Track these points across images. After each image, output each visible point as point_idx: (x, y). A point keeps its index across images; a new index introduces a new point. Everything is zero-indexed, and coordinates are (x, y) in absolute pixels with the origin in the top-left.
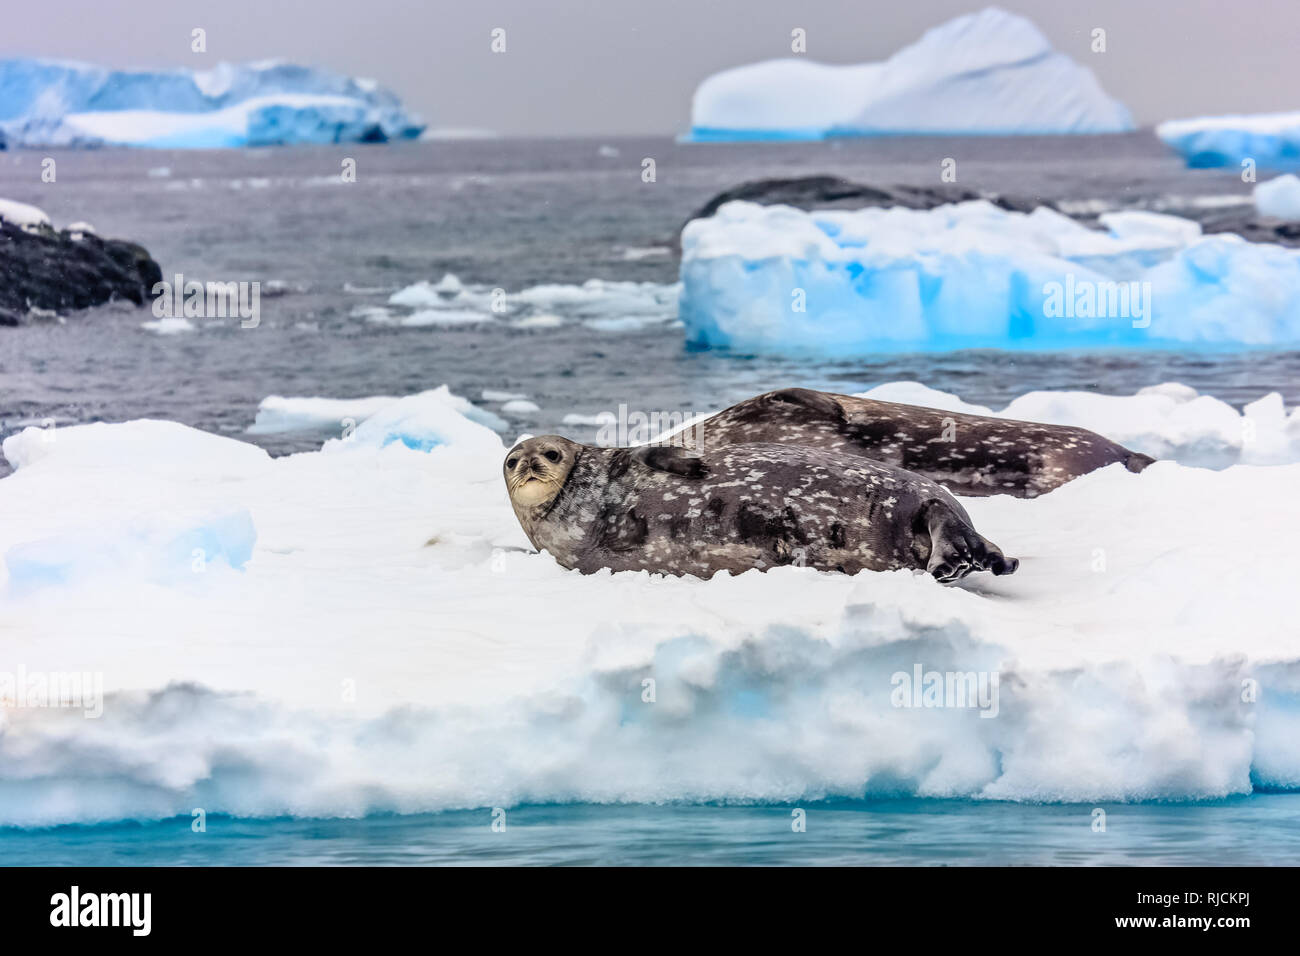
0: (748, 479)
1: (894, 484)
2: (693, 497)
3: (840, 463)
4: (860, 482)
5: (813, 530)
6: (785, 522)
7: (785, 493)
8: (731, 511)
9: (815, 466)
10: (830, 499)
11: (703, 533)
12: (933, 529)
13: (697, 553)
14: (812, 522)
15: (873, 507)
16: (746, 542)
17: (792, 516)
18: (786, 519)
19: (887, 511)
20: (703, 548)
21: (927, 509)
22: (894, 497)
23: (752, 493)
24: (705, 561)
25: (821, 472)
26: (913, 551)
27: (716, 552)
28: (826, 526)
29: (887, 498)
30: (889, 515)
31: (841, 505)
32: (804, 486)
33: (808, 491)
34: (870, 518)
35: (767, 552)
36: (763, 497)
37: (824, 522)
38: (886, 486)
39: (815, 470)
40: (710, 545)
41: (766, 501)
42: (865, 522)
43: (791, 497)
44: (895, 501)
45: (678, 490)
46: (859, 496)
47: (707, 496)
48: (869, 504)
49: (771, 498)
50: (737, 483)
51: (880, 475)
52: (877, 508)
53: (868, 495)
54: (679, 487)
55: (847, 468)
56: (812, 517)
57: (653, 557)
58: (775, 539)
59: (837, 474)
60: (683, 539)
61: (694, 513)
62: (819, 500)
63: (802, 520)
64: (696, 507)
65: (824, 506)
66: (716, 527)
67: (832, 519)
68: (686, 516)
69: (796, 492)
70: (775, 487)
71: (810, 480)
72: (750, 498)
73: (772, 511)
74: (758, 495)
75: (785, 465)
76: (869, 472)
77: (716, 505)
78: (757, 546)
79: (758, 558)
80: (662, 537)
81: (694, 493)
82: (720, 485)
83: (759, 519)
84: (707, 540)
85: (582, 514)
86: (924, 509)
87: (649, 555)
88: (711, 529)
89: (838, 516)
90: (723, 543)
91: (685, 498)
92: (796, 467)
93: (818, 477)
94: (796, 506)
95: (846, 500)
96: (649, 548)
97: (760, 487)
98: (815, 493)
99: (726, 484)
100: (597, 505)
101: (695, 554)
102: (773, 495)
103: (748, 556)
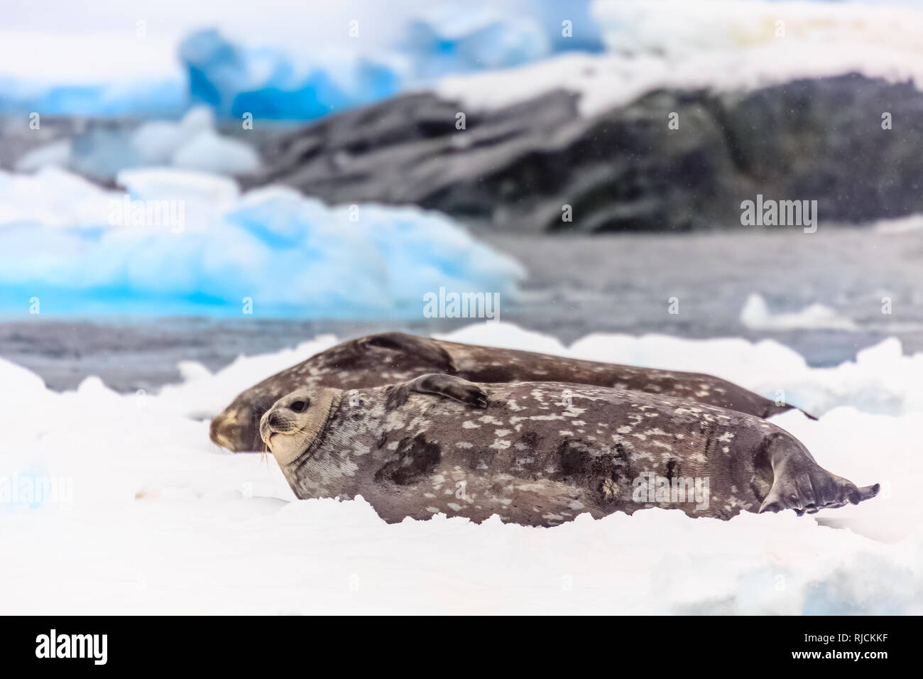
0: (566, 414)
1: (729, 421)
2: (501, 427)
3: (668, 403)
4: (693, 420)
5: (646, 468)
6: (614, 460)
7: (612, 430)
8: (548, 447)
9: (642, 405)
10: (663, 436)
11: (512, 466)
12: (776, 463)
13: (501, 487)
14: (646, 459)
15: (708, 443)
16: (565, 480)
17: (622, 453)
18: (615, 457)
19: (724, 446)
20: (509, 482)
21: (770, 442)
22: (730, 432)
23: (574, 429)
24: (508, 497)
25: (648, 410)
26: (753, 486)
27: (524, 487)
28: (661, 464)
29: (723, 434)
30: (726, 450)
31: (675, 441)
32: (634, 424)
33: (640, 428)
34: (706, 453)
35: (589, 492)
36: (589, 432)
37: (659, 460)
38: (720, 423)
39: (642, 408)
40: (517, 480)
41: (591, 438)
42: (701, 458)
43: (620, 434)
44: (732, 436)
45: (481, 419)
46: (693, 433)
47: (518, 428)
48: (704, 440)
49: (597, 435)
50: (553, 417)
51: (713, 413)
52: (713, 444)
53: (702, 432)
54: (480, 416)
55: (677, 407)
56: (644, 455)
57: (443, 488)
58: (602, 478)
59: (667, 412)
60: (484, 471)
61: (501, 444)
62: (652, 437)
63: (634, 457)
64: (505, 438)
65: (657, 443)
66: (529, 461)
67: (666, 457)
68: (491, 446)
69: (626, 430)
70: (600, 424)
71: (639, 418)
72: (570, 433)
73: (599, 448)
74: (581, 431)
75: (607, 403)
76: (701, 411)
77: (531, 438)
78: (578, 485)
79: (576, 498)
80: (457, 468)
81: (500, 423)
82: (533, 418)
83: (584, 457)
84: (516, 474)
85: (357, 447)
86: (767, 443)
87: (437, 488)
88: (522, 461)
89: (672, 452)
90: (535, 479)
91: (490, 428)
92: (618, 406)
93: (648, 415)
94: (627, 444)
95: (680, 436)
96: (439, 479)
97: (582, 423)
98: (647, 430)
99: (540, 418)
100: (374, 437)
101: (497, 489)
102: (599, 432)
103: (563, 495)
